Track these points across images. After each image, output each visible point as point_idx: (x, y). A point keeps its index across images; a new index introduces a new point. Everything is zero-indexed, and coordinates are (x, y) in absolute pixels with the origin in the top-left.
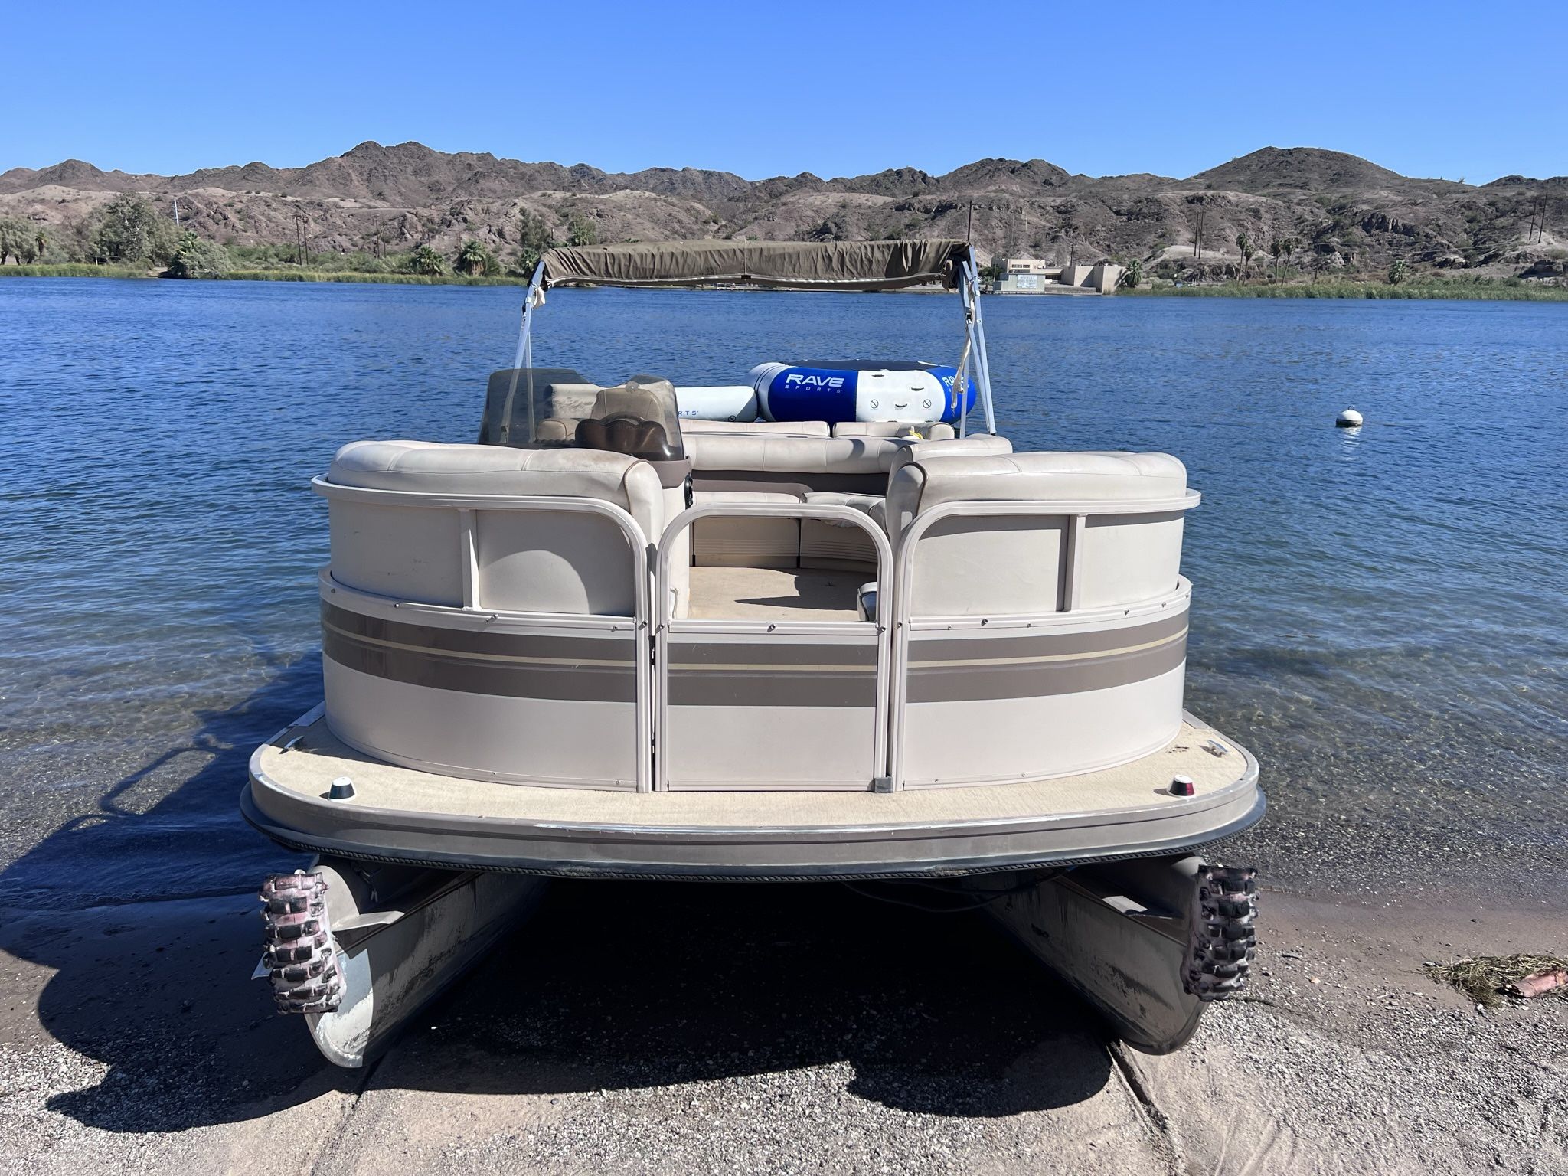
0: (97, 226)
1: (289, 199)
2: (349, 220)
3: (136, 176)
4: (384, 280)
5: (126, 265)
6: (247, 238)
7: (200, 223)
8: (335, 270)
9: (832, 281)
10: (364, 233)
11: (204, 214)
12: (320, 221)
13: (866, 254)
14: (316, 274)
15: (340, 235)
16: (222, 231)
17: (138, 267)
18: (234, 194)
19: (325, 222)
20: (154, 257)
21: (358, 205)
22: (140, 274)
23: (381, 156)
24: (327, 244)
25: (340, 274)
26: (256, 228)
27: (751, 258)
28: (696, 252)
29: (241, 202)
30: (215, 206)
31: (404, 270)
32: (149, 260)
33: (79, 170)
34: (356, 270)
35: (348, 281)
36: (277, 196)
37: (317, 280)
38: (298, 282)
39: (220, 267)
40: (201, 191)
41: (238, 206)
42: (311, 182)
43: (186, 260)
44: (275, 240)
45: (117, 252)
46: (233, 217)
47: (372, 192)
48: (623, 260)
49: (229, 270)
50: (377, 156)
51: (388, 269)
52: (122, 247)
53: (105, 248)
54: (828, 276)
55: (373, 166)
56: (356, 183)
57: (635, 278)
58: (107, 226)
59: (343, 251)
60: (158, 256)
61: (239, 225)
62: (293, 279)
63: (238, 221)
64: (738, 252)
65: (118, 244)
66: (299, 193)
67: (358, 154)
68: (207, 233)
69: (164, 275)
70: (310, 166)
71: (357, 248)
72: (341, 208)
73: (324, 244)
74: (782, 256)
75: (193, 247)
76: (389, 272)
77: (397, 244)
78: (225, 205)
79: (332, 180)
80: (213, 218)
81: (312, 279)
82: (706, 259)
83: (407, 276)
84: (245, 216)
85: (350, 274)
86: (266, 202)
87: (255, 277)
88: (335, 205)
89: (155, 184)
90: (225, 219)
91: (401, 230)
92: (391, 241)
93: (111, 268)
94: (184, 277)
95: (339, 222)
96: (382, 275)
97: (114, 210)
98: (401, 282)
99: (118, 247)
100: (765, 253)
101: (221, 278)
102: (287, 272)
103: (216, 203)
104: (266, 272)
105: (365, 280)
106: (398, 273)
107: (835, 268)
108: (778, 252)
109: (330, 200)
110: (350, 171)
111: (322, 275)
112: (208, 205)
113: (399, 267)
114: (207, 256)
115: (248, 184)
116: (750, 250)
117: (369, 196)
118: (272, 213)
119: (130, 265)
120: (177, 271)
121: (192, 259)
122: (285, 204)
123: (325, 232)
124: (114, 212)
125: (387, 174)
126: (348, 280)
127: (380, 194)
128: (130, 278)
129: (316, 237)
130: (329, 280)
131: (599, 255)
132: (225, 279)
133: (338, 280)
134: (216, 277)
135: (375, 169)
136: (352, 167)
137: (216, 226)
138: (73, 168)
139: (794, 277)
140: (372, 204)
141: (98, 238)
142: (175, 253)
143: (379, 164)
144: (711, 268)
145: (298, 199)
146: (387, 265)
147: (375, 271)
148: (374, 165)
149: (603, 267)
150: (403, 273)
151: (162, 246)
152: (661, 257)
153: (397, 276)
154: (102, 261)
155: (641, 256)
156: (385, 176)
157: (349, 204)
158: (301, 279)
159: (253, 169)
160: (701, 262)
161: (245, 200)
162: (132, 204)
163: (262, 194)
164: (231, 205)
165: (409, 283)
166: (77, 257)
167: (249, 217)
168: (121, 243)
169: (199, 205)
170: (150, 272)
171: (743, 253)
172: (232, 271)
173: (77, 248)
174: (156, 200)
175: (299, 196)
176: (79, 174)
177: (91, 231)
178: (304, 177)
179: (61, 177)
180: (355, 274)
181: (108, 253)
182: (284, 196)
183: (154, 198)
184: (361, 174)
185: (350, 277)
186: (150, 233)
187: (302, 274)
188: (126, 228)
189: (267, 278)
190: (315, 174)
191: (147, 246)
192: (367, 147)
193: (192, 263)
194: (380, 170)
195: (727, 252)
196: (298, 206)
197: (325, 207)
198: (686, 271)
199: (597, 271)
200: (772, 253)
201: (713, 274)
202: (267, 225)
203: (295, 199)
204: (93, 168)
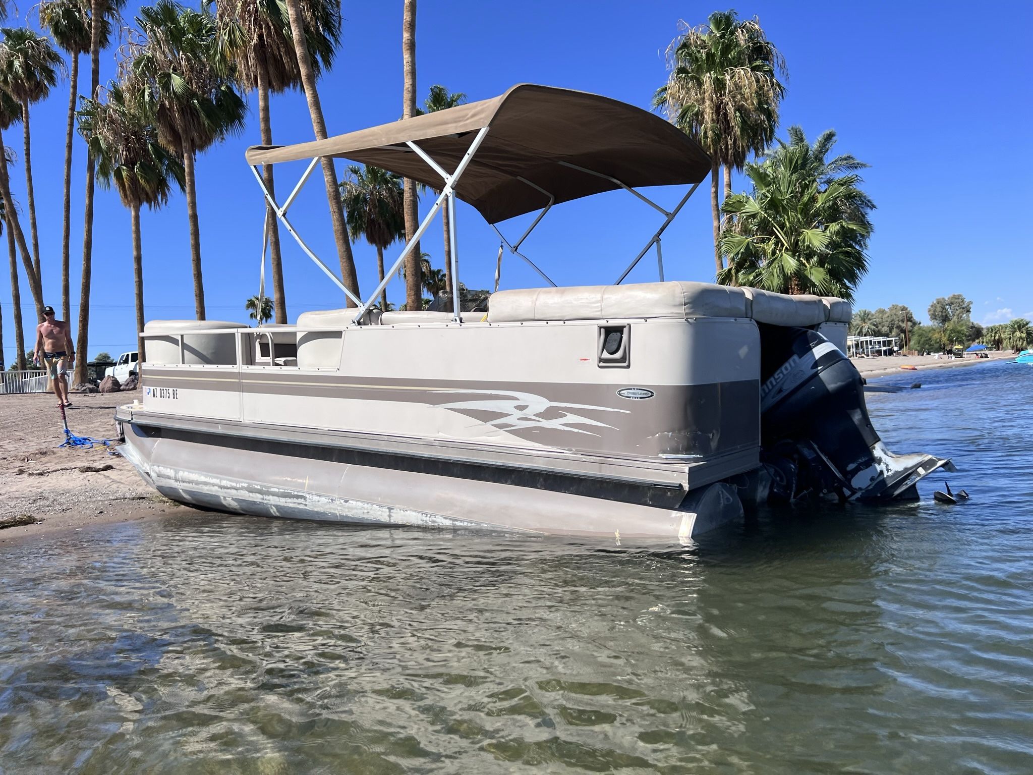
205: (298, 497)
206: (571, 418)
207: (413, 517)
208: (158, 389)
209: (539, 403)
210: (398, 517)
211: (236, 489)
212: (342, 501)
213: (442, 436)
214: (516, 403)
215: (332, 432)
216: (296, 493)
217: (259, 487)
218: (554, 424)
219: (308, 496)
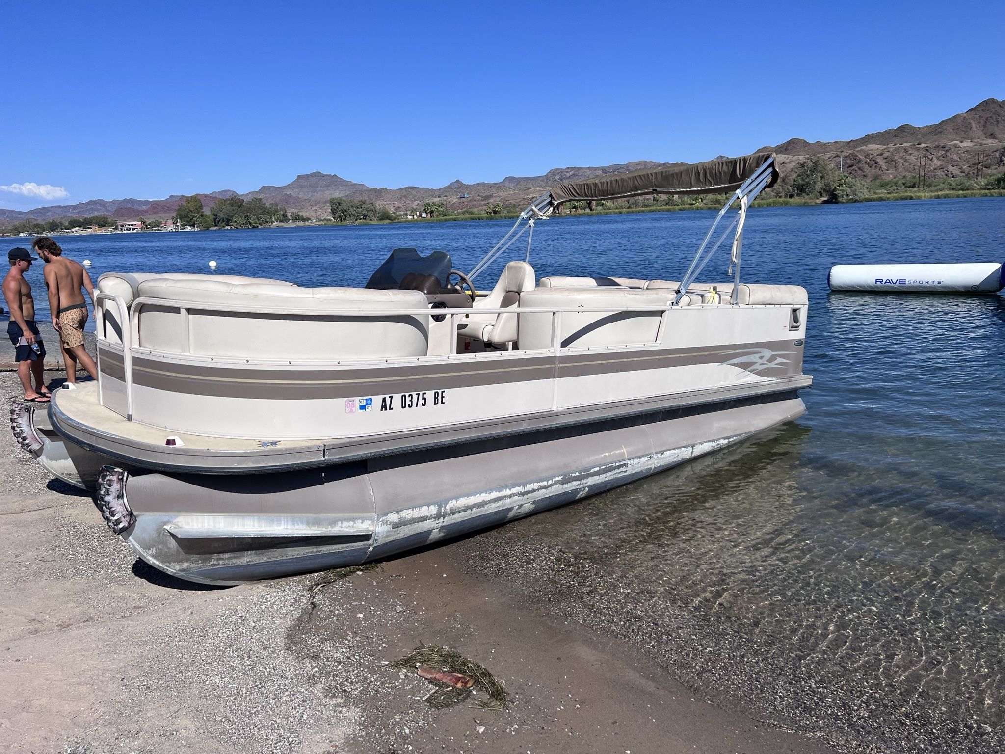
0: (794, 176)
1: (923, 145)
2: (963, 155)
3: (828, 143)
4: (973, 195)
5: (804, 198)
6: (888, 175)
7: (859, 168)
8: (937, 191)
9: (699, 189)
10: (971, 163)
11: (863, 162)
12: (941, 158)
13: (718, 168)
14: (923, 194)
15: (953, 166)
16: (873, 171)
17: (810, 199)
18: (885, 147)
19: (945, 159)
20: (822, 191)
21: (972, 144)
22: (811, 202)
23: (998, 108)
24: (942, 173)
25: (940, 193)
26: (895, 167)
27: (656, 179)
28: (628, 178)
29: (889, 151)
30: (871, 156)
31: (990, 187)
32: (818, 194)
33: (797, 144)
34: (953, 189)
35: (945, 198)
36: (914, 145)
37: (923, 198)
38: (909, 201)
39: (859, 195)
40: (864, 148)
41: (886, 154)
42: (941, 132)
43: (838, 192)
44: (907, 174)
45: (801, 189)
46: (880, 161)
47: (985, 133)
48: (593, 186)
49: (864, 196)
50: (994, 108)
51: (978, 187)
52: (804, 187)
53: (795, 189)
54: (698, 185)
55: (989, 115)
56: (974, 128)
57: (600, 196)
58: (799, 176)
59: (953, 177)
60: (825, 190)
61: (884, 167)
62: (906, 199)
63: (884, 164)
64: (650, 175)
65: (803, 185)
66: (930, 141)
67: (979, 109)
68: (863, 174)
69: (825, 202)
70: (943, 122)
71: (964, 174)
72: (959, 147)
73: (940, 173)
74: (673, 175)
75: (845, 184)
76: (978, 189)
77: (996, 169)
78: (878, 155)
79: (957, 130)
80: (868, 164)
81: (919, 198)
82: (634, 182)
83: (992, 191)
84: (890, 161)
85: (948, 192)
86: (905, 150)
87: (881, 199)
88: (956, 146)
89: (839, 146)
90: (876, 163)
91: (1001, 158)
92: (991, 167)
93: (797, 200)
94: (837, 202)
95: (956, 157)
96: (972, 192)
97: (803, 166)
98: (986, 195)
99: (803, 187)
100: (664, 174)
101: (858, 202)
102: (903, 195)
103: (872, 154)
104: (889, 196)
105: (958, 196)
106: (985, 189)
107: (702, 180)
108: (671, 173)
109: (953, 143)
110: (971, 121)
111: (927, 194)
112: (867, 156)
113: (988, 185)
114: (853, 189)
115: (897, 140)
116: (656, 173)
117: (983, 137)
118: (908, 157)
119: (806, 197)
120: (833, 199)
121: (843, 191)
122: (918, 149)
123: (941, 165)
124: (803, 167)
125: (1000, 119)
126: (946, 196)
127: (992, 134)
128: (805, 205)
129: (935, 169)
130: (931, 197)
131: (581, 185)
132: (861, 202)
133: (938, 197)
134: (856, 201)
135: (991, 117)
136: (973, 118)
137: (869, 169)
138: (794, 143)
139: (679, 188)
140: (984, 142)
141: (792, 183)
142: (834, 188)
143: (994, 114)
144: (636, 187)
145: (929, 145)
146: (977, 184)
147: (968, 189)
148: (991, 115)
149: (583, 191)
150: (989, 189)
151: (828, 185)
152: (611, 183)
153: (983, 192)
154: (791, 196)
155: (602, 183)
156: (997, 121)
157: (967, 144)
158: (911, 198)
159: (902, 129)
160: (631, 183)
161: (891, 150)
162: (813, 161)
163: (904, 145)
164: (881, 154)
165: (992, 195)
166: (780, 195)
167: (893, 161)
168: (804, 185)
169: (861, 157)
170: (817, 201)
171: (652, 175)
172: (867, 196)
173: (781, 189)
174: (835, 157)
175: (931, 143)
176: (796, 146)
177: (790, 179)
178: (937, 130)
179: (786, 150)
180: (952, 192)
181: (796, 191)
182: (919, 144)
183: (834, 155)
184: (979, 122)
185: (947, 195)
186: (822, 177)
187: (912, 195)
188: (808, 176)
189: (888, 199)
190: (944, 127)
191: (819, 185)
192: (987, 103)
193: (842, 194)
194: (994, 118)
195: (644, 176)
196: (927, 150)
197: (947, 148)
198: (623, 189)
199: (581, 194)
200: (667, 174)
201: (637, 190)
202: (903, 165)
203: (926, 145)
204: (805, 141)
205: (619, 467)
206: (779, 360)
207: (707, 447)
208: (387, 396)
209: (768, 353)
210: (699, 450)
211: (546, 487)
212: (659, 455)
213: (723, 384)
214: (759, 355)
215: (649, 400)
216: (617, 464)
217: (577, 474)
218: (772, 365)
219: (629, 463)
